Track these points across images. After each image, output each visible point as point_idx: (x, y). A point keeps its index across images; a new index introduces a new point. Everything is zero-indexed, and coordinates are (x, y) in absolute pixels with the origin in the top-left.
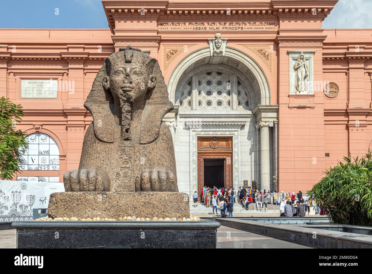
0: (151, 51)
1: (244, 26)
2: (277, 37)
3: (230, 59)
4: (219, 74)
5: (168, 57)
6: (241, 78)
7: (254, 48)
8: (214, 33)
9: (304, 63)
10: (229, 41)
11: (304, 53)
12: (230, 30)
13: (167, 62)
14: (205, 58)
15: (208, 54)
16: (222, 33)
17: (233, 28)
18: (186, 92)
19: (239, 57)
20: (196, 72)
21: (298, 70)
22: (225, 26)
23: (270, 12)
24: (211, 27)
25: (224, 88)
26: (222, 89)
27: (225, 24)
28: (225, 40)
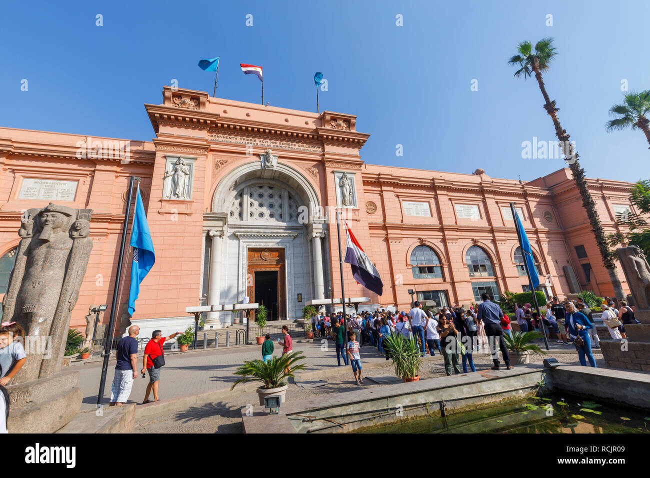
0: (198, 159)
1: (293, 147)
2: (323, 158)
3: (281, 173)
4: (271, 188)
5: (217, 166)
6: (291, 192)
7: (303, 166)
9: (347, 182)
10: (280, 157)
11: (347, 173)
12: (281, 148)
13: (216, 171)
14: (256, 171)
15: (259, 168)
16: (274, 150)
17: (284, 147)
18: (237, 203)
19: (291, 173)
20: (248, 185)
21: (343, 187)
22: (276, 145)
23: (316, 137)
24: (262, 143)
25: (276, 201)
26: (274, 202)
27: (276, 143)
28: (277, 156)
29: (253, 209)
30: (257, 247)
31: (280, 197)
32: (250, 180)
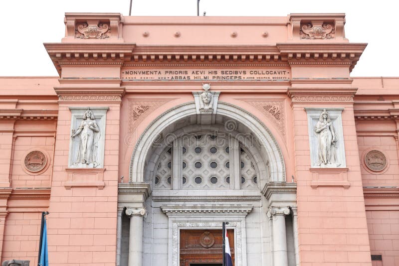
0: (110, 109)
1: (242, 76)
2: (289, 90)
3: (225, 118)
4: (213, 138)
5: (135, 116)
6: (243, 142)
7: (258, 103)
8: (201, 84)
9: (328, 124)
10: (222, 94)
11: (328, 110)
12: (224, 81)
13: (133, 122)
15: (193, 112)
16: (212, 84)
17: (228, 78)
18: (164, 163)
19: (237, 116)
20: (178, 136)
21: (322, 133)
22: (216, 76)
23: (276, 57)
24: (196, 76)
25: (220, 157)
26: (218, 159)
27: (216, 73)
28: (217, 93)
29: (185, 172)
30: (193, 228)
31: (227, 150)
32: (181, 128)
